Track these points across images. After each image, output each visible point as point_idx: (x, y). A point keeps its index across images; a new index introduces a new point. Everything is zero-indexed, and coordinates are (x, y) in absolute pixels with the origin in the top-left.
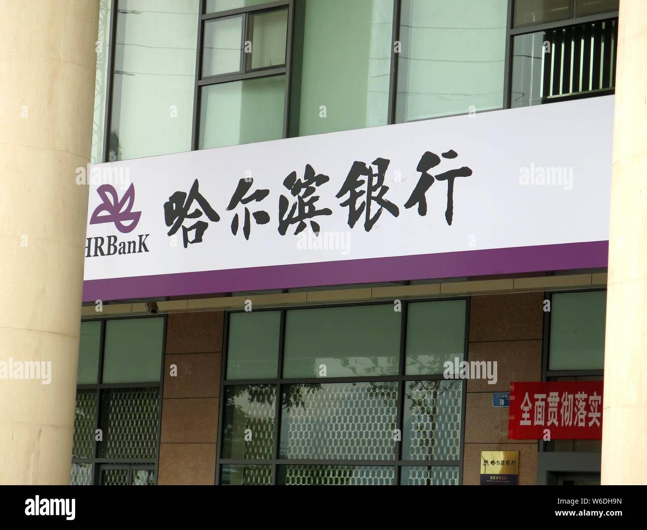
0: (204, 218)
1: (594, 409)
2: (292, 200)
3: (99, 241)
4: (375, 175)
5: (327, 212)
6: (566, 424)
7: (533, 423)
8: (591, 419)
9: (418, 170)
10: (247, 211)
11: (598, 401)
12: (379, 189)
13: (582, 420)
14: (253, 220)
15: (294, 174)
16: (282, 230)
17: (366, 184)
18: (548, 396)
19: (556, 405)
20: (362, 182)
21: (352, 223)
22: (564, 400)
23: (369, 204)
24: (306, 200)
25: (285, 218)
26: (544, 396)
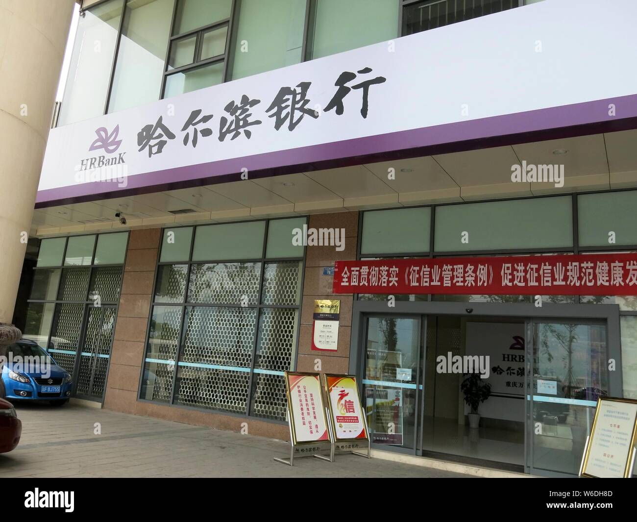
0: (165, 138)
1: (393, 276)
2: (230, 118)
3: (94, 160)
4: (299, 94)
5: (258, 122)
6: (373, 284)
7: (350, 284)
8: (391, 281)
9: (336, 85)
10: (195, 129)
11: (396, 271)
12: (301, 103)
13: (384, 282)
14: (199, 135)
15: (233, 102)
16: (222, 138)
17: (291, 101)
18: (361, 268)
19: (366, 273)
20: (288, 99)
21: (278, 127)
22: (372, 271)
23: (293, 112)
24: (241, 117)
25: (224, 130)
26: (358, 269)
